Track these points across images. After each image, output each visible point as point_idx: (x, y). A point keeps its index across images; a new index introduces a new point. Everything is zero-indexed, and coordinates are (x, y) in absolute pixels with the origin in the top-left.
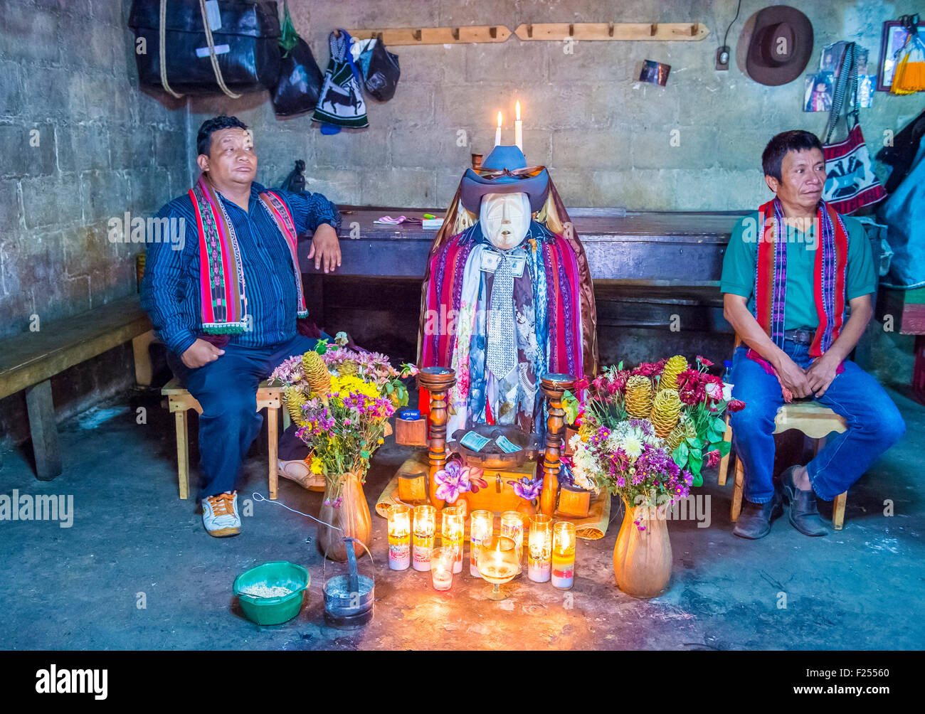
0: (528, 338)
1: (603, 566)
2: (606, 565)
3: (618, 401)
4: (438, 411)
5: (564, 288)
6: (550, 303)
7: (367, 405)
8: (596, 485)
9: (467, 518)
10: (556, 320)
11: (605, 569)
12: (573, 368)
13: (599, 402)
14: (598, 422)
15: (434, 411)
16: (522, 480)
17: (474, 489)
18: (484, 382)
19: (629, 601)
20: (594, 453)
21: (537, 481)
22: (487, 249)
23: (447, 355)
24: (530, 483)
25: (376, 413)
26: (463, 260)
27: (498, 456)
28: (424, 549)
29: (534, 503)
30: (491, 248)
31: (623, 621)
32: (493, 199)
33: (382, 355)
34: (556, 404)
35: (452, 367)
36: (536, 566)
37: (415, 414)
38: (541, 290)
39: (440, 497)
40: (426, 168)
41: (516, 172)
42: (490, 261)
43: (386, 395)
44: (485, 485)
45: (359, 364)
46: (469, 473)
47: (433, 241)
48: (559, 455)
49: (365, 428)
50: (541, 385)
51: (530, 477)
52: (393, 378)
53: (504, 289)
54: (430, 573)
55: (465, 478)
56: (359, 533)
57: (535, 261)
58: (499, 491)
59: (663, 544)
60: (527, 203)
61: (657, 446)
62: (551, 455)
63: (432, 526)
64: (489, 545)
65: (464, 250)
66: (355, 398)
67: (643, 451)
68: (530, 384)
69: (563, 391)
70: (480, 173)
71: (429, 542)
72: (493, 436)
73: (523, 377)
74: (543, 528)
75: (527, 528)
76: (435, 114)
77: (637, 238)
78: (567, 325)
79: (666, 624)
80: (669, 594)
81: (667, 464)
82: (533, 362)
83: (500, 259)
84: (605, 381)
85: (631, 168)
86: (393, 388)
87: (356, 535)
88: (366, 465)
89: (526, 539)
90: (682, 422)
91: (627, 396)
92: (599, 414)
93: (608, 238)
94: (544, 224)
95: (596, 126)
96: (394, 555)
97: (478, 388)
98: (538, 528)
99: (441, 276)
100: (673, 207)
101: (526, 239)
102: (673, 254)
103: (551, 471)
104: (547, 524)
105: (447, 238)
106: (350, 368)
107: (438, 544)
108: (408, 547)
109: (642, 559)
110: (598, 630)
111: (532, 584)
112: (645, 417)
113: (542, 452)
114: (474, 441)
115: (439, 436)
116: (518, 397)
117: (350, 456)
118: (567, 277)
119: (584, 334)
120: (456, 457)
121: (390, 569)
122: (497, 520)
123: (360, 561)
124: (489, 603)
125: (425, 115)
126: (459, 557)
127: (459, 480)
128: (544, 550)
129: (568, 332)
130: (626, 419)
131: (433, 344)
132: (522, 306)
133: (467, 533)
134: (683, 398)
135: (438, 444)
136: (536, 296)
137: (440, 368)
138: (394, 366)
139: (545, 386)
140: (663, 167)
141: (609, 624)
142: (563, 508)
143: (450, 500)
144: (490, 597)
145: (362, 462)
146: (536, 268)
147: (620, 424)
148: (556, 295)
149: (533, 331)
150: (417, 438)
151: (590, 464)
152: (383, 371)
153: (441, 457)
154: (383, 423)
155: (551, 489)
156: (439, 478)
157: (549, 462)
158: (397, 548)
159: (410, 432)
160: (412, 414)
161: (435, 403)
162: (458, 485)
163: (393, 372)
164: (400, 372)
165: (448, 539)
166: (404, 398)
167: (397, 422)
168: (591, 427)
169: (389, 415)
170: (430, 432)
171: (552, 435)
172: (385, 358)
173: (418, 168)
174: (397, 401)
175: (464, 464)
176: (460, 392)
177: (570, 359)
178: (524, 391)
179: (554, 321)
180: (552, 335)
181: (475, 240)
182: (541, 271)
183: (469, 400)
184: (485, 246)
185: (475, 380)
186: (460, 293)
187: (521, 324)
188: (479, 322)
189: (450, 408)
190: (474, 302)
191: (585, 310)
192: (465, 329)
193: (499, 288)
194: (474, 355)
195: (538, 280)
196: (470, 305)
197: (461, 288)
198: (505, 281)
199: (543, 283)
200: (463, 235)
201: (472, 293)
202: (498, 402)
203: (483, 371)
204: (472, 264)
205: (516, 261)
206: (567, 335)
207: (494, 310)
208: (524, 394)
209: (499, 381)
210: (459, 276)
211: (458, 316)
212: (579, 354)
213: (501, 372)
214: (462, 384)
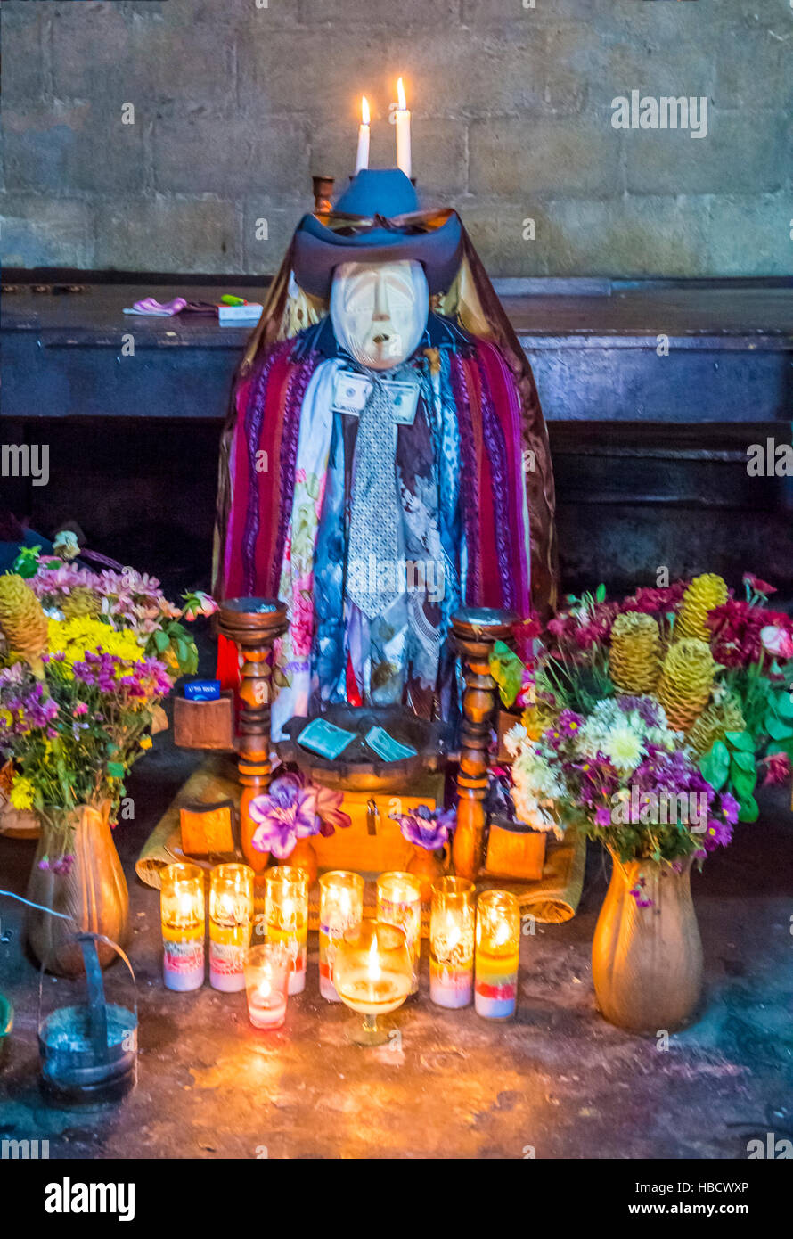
0: (424, 538)
1: (571, 973)
2: (578, 972)
3: (598, 662)
4: (255, 682)
5: (492, 441)
6: (465, 472)
7: (119, 675)
8: (556, 820)
9: (314, 887)
10: (478, 504)
11: (576, 980)
12: (512, 594)
13: (560, 662)
14: (560, 702)
15: (247, 683)
16: (416, 811)
17: (325, 829)
18: (342, 625)
19: (623, 1042)
20: (551, 762)
21: (445, 812)
22: (344, 368)
23: (271, 571)
24: (433, 817)
25: (136, 691)
26: (299, 390)
27: (369, 767)
28: (232, 949)
29: (440, 855)
30: (353, 366)
31: (611, 1080)
32: (355, 273)
33: (146, 576)
34: (479, 668)
35: (281, 597)
36: (445, 979)
37: (211, 689)
38: (448, 447)
39: (261, 847)
40: (222, 196)
41: (400, 220)
42: (351, 392)
43: (154, 654)
44: (345, 822)
45: (102, 595)
46: (312, 801)
47: (242, 350)
48: (487, 762)
49: (117, 719)
50: (450, 630)
51: (431, 804)
52: (166, 622)
53: (377, 447)
54: (243, 994)
55: (307, 808)
56: (106, 921)
57: (437, 391)
58: (372, 831)
59: (685, 933)
60: (421, 281)
61: (671, 746)
62: (471, 763)
63: (246, 903)
64: (356, 938)
65: (301, 371)
66: (96, 661)
67: (644, 758)
68: (430, 626)
69: (491, 642)
70: (330, 223)
71: (240, 935)
72: (361, 728)
73: (418, 615)
74: (458, 904)
75: (427, 904)
76: (237, 88)
77: (632, 342)
78: (500, 512)
79: (692, 1085)
80: (699, 1026)
81: (691, 781)
83: (370, 388)
84: (572, 623)
85: (621, 193)
86: (167, 640)
87: (100, 925)
88: (117, 788)
89: (426, 924)
90: (718, 700)
91: (613, 652)
92: (560, 686)
93: (576, 341)
94: (453, 318)
95: (554, 111)
96: (175, 962)
97: (331, 636)
98: (449, 903)
99: (256, 421)
100: (703, 269)
101: (421, 350)
102: (701, 370)
103: (471, 795)
104: (465, 896)
105: (267, 347)
106: (84, 605)
107: (257, 940)
108: (200, 946)
109: (645, 961)
110: (564, 1099)
111: (437, 1011)
112: (647, 692)
113: (453, 757)
114: (324, 740)
115: (257, 729)
116: (407, 651)
117: (88, 773)
118: (498, 419)
119: (532, 529)
120: (289, 771)
121: (165, 988)
122: (370, 888)
123: (108, 975)
124: (358, 1051)
125: (218, 90)
126: (299, 962)
127: (297, 813)
128: (461, 947)
129: (501, 527)
130: (612, 695)
131: (244, 552)
132: (412, 478)
133: (314, 915)
134: (718, 655)
135: (256, 748)
136: (439, 459)
137: (256, 600)
138: (167, 596)
139: (459, 633)
140: (684, 191)
141: (587, 1087)
142: (495, 864)
143: (280, 852)
144: (359, 1038)
145: (111, 785)
146: (438, 405)
147: (601, 704)
148: (477, 455)
149: (434, 524)
150: (215, 736)
151: (544, 782)
152: (149, 608)
153: (262, 770)
154: (150, 709)
155: (471, 829)
156: (258, 809)
157: (467, 776)
158: (179, 947)
159: (202, 724)
160: (206, 689)
161: (249, 666)
162: (294, 823)
163: (168, 611)
164: (181, 608)
165: (277, 928)
166: (189, 658)
167: (176, 706)
168: (546, 711)
169: (161, 692)
170: (241, 723)
171: (473, 725)
172: (151, 582)
173: (206, 194)
174: (175, 665)
175: (305, 784)
176: (296, 644)
177: (505, 577)
178: (418, 641)
179: (473, 505)
180: (471, 533)
181: (322, 352)
182: (449, 411)
183: (314, 658)
184: (342, 362)
185: (324, 621)
186: (295, 454)
187: (410, 511)
188: (332, 511)
189: (278, 676)
190: (321, 473)
191: (534, 483)
192: (304, 523)
193: (369, 445)
194: (323, 574)
195: (443, 429)
196: (315, 477)
197: (296, 445)
198: (379, 430)
199: (452, 432)
200: (299, 342)
201: (318, 452)
202: (369, 661)
203: (339, 603)
204: (318, 398)
205: (401, 393)
206: (500, 531)
207: (360, 485)
208: (418, 645)
209: (371, 622)
210: (291, 420)
211: (291, 499)
212: (523, 566)
213: (374, 604)
214: (300, 628)
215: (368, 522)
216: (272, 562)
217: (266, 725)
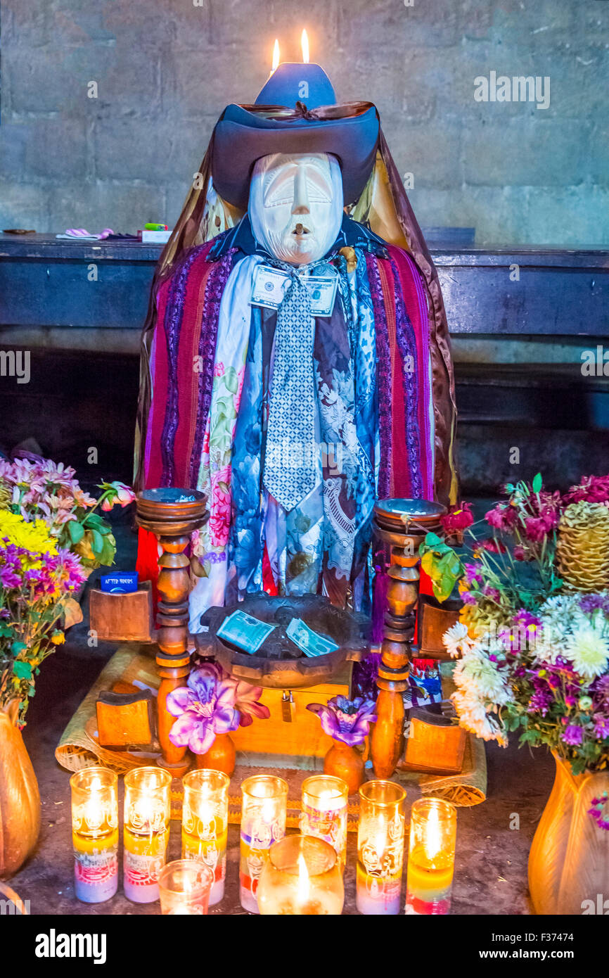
0: (341, 431)
1: (495, 871)
4: (173, 575)
5: (404, 340)
6: (380, 367)
7: (25, 568)
8: (501, 728)
10: (391, 399)
12: (419, 487)
14: (504, 598)
15: (166, 574)
16: (335, 702)
17: (244, 720)
18: (259, 516)
20: (501, 665)
21: (365, 704)
22: (263, 263)
23: (189, 465)
24: (351, 710)
25: (45, 585)
26: (218, 286)
27: (293, 664)
28: (148, 859)
30: (271, 261)
32: (275, 166)
33: (61, 465)
34: (405, 559)
35: (199, 488)
37: (129, 581)
38: (365, 343)
39: (179, 742)
40: (149, 182)
41: (320, 112)
42: (269, 286)
43: (68, 545)
44: (264, 713)
45: (13, 484)
46: (230, 694)
48: (409, 653)
49: (24, 615)
52: (81, 512)
53: (296, 339)
55: (226, 701)
57: (353, 288)
60: (338, 179)
62: (392, 656)
63: (163, 809)
65: (221, 267)
68: (345, 518)
69: (421, 534)
71: (156, 845)
72: (281, 619)
73: (333, 506)
74: (388, 811)
76: (162, 94)
78: (410, 408)
82: (351, 478)
83: (289, 283)
84: (511, 514)
86: (82, 531)
88: (26, 688)
89: (352, 834)
91: (562, 545)
94: (365, 225)
95: (410, 118)
96: (86, 873)
97: (248, 527)
98: (378, 811)
99: (176, 319)
101: (337, 247)
103: (392, 687)
104: (396, 804)
105: (186, 250)
108: (113, 855)
112: (601, 588)
113: (375, 650)
114: (243, 633)
115: (176, 622)
116: (322, 542)
118: (408, 320)
119: (437, 426)
121: (77, 898)
122: (295, 797)
125: (146, 97)
126: (218, 872)
127: (215, 706)
128: (390, 857)
129: (411, 422)
130: (562, 592)
131: (163, 447)
132: (330, 372)
133: (235, 823)
135: (174, 641)
136: (355, 353)
137: (175, 491)
138: (84, 487)
139: (384, 525)
140: (509, 183)
142: (415, 756)
143: (199, 748)
145: (18, 685)
146: (354, 302)
147: (551, 601)
148: (392, 351)
149: (351, 418)
150: (132, 630)
151: (492, 689)
152: (64, 498)
153: (180, 663)
154: (62, 602)
155: (392, 721)
156: (176, 702)
157: (389, 670)
158: (92, 858)
159: (119, 616)
160: (122, 581)
161: (167, 558)
162: (213, 715)
163: (82, 500)
164: (97, 499)
165: (196, 837)
166: (104, 548)
167: (92, 599)
168: (488, 607)
169: (72, 587)
170: (158, 615)
171: (395, 617)
172: (66, 471)
173: (137, 181)
174: (91, 556)
175: (224, 676)
176: (213, 535)
177: (414, 471)
178: (334, 532)
179: (387, 401)
180: (384, 428)
181: (240, 249)
182: (366, 307)
183: (231, 548)
184: (261, 259)
185: (242, 513)
186: (214, 349)
187: (328, 405)
188: (250, 404)
189: (196, 565)
190: (240, 366)
191: (439, 382)
192: (223, 417)
193: (287, 339)
194: (241, 466)
195: (359, 324)
196: (233, 370)
197: (215, 340)
198: (298, 323)
199: (368, 328)
200: (217, 242)
201: (236, 347)
202: (285, 551)
203: (256, 494)
204: (236, 293)
205: (320, 287)
206: (409, 427)
207: (278, 380)
208: (334, 537)
209: (287, 513)
210: (210, 316)
211: (210, 393)
212: (428, 462)
213: (291, 496)
214: (218, 520)
215: (286, 416)
216: (190, 456)
217: (185, 616)
